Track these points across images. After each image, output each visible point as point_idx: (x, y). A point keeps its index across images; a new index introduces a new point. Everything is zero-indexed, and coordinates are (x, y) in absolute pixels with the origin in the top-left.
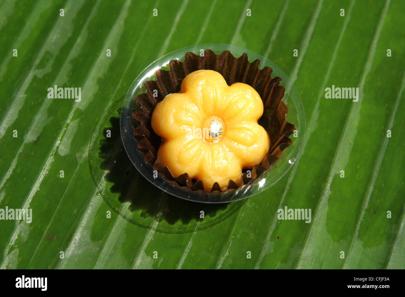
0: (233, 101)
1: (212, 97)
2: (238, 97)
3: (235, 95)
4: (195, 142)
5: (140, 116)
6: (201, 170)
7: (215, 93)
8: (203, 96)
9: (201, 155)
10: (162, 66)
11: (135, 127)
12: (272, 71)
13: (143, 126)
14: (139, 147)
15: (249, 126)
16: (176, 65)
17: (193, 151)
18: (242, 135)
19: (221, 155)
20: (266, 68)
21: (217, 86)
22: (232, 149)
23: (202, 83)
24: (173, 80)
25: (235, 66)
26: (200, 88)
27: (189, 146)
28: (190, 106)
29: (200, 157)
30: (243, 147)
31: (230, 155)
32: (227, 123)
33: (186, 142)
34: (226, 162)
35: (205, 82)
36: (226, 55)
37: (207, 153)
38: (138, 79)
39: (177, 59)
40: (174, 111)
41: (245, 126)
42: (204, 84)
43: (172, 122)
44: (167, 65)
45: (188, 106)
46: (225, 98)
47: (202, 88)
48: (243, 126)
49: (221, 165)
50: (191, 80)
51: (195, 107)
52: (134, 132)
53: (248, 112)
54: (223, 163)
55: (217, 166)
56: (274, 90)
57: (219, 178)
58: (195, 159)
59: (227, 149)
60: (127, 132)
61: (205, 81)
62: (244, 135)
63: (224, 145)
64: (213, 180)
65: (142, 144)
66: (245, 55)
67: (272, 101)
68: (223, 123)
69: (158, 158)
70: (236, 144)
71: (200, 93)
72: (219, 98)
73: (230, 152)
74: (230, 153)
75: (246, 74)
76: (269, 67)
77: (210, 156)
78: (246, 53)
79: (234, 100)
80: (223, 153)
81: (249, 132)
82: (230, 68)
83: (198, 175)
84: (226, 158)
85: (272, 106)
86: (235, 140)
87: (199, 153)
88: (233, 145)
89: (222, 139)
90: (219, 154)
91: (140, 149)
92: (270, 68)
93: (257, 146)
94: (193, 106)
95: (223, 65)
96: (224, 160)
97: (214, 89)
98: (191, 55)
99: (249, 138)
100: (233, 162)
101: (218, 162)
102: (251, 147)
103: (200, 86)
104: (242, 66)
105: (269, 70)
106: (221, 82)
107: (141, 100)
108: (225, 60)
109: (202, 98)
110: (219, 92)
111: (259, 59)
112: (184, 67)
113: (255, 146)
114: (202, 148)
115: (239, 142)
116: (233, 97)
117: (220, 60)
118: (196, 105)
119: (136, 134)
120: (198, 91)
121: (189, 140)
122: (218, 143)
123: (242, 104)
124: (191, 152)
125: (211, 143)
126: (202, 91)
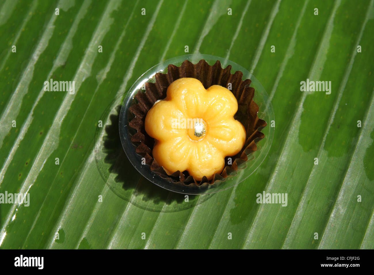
0: (211, 105)
1: (194, 103)
2: (215, 101)
3: (213, 99)
4: (183, 142)
5: (135, 124)
6: (190, 165)
7: (196, 100)
8: (187, 103)
9: (189, 153)
10: (149, 78)
11: (133, 134)
12: (243, 75)
13: (139, 133)
14: (138, 151)
15: (227, 124)
16: (161, 76)
17: (182, 151)
18: (222, 132)
19: (206, 150)
20: (237, 72)
21: (197, 93)
22: (215, 145)
23: (184, 92)
24: (159, 89)
25: (211, 72)
26: (183, 97)
27: (179, 146)
28: (176, 113)
29: (189, 155)
30: (224, 142)
31: (214, 150)
32: (209, 123)
33: (176, 143)
34: (211, 156)
35: (187, 91)
36: (202, 63)
37: (194, 150)
38: (130, 92)
39: (161, 71)
40: (163, 118)
41: (224, 124)
42: (186, 92)
43: (163, 128)
44: (153, 77)
45: (174, 113)
46: (204, 103)
47: (184, 96)
48: (222, 124)
49: (207, 159)
50: (174, 90)
51: (180, 114)
52: (132, 138)
53: (225, 112)
54: (209, 157)
55: (203, 160)
56: (245, 91)
57: (206, 170)
58: (185, 156)
59: (210, 145)
60: (126, 139)
61: (186, 89)
62: (223, 132)
63: (207, 142)
64: (201, 172)
65: (140, 149)
66: (218, 62)
67: (245, 99)
68: (205, 123)
69: (155, 160)
70: (217, 140)
71: (183, 101)
72: (200, 104)
73: (213, 147)
74: (213, 149)
75: (221, 77)
76: (240, 70)
77: (197, 153)
78: (219, 60)
79: (213, 103)
80: (208, 149)
81: (228, 129)
82: (206, 73)
83: (188, 168)
84: (210, 153)
85: (245, 103)
86: (217, 137)
87: (187, 151)
88: (215, 141)
89: (205, 137)
90: (204, 150)
91: (139, 153)
92: (240, 72)
93: (235, 139)
94: (179, 112)
95: (200, 71)
96: (209, 155)
97: (195, 96)
98: (173, 67)
99: (228, 134)
100: (217, 155)
101: (204, 157)
102: (230, 142)
103: (183, 94)
104: (216, 71)
105: (240, 73)
106: (200, 89)
107: (134, 110)
108: (201, 67)
109: (185, 104)
110: (199, 99)
111: (230, 64)
112: (168, 77)
113: (234, 140)
114: (189, 147)
115: (220, 138)
116: (211, 101)
117: (197, 68)
118: (181, 111)
119: (134, 140)
120: (181, 99)
121: (178, 141)
122: (202, 141)
123: (220, 106)
124: (181, 151)
125: (196, 141)
126: (185, 99)
